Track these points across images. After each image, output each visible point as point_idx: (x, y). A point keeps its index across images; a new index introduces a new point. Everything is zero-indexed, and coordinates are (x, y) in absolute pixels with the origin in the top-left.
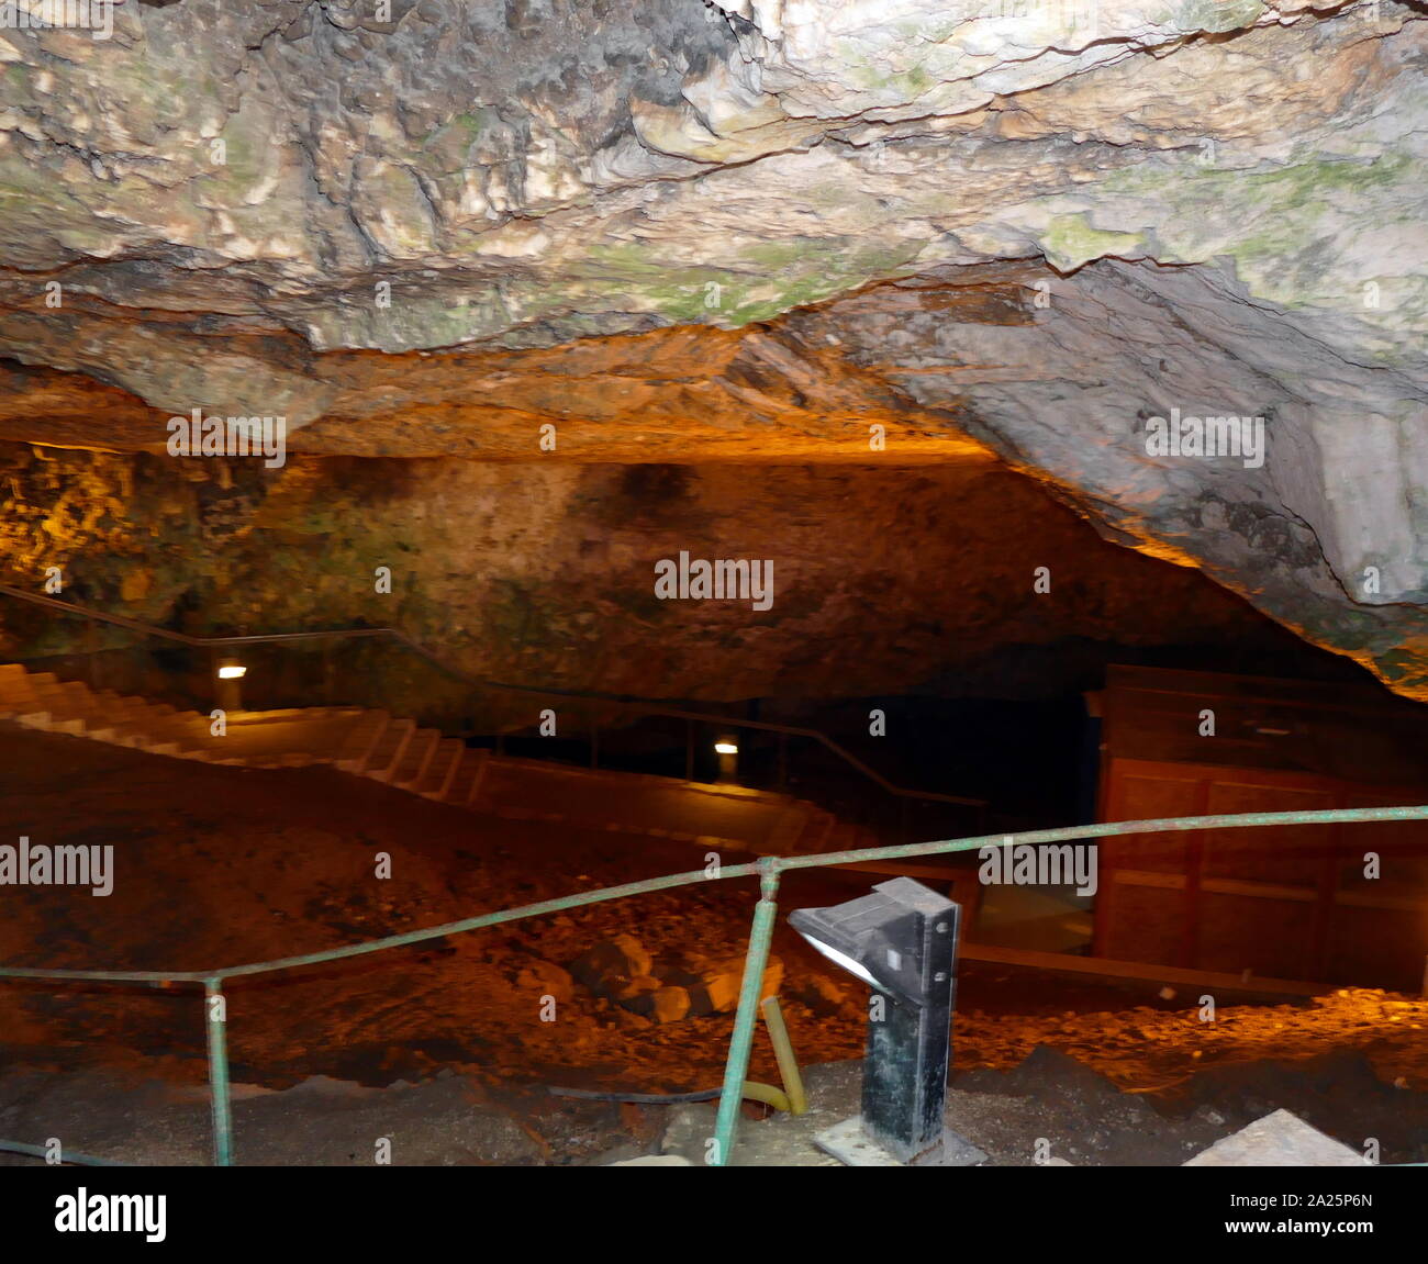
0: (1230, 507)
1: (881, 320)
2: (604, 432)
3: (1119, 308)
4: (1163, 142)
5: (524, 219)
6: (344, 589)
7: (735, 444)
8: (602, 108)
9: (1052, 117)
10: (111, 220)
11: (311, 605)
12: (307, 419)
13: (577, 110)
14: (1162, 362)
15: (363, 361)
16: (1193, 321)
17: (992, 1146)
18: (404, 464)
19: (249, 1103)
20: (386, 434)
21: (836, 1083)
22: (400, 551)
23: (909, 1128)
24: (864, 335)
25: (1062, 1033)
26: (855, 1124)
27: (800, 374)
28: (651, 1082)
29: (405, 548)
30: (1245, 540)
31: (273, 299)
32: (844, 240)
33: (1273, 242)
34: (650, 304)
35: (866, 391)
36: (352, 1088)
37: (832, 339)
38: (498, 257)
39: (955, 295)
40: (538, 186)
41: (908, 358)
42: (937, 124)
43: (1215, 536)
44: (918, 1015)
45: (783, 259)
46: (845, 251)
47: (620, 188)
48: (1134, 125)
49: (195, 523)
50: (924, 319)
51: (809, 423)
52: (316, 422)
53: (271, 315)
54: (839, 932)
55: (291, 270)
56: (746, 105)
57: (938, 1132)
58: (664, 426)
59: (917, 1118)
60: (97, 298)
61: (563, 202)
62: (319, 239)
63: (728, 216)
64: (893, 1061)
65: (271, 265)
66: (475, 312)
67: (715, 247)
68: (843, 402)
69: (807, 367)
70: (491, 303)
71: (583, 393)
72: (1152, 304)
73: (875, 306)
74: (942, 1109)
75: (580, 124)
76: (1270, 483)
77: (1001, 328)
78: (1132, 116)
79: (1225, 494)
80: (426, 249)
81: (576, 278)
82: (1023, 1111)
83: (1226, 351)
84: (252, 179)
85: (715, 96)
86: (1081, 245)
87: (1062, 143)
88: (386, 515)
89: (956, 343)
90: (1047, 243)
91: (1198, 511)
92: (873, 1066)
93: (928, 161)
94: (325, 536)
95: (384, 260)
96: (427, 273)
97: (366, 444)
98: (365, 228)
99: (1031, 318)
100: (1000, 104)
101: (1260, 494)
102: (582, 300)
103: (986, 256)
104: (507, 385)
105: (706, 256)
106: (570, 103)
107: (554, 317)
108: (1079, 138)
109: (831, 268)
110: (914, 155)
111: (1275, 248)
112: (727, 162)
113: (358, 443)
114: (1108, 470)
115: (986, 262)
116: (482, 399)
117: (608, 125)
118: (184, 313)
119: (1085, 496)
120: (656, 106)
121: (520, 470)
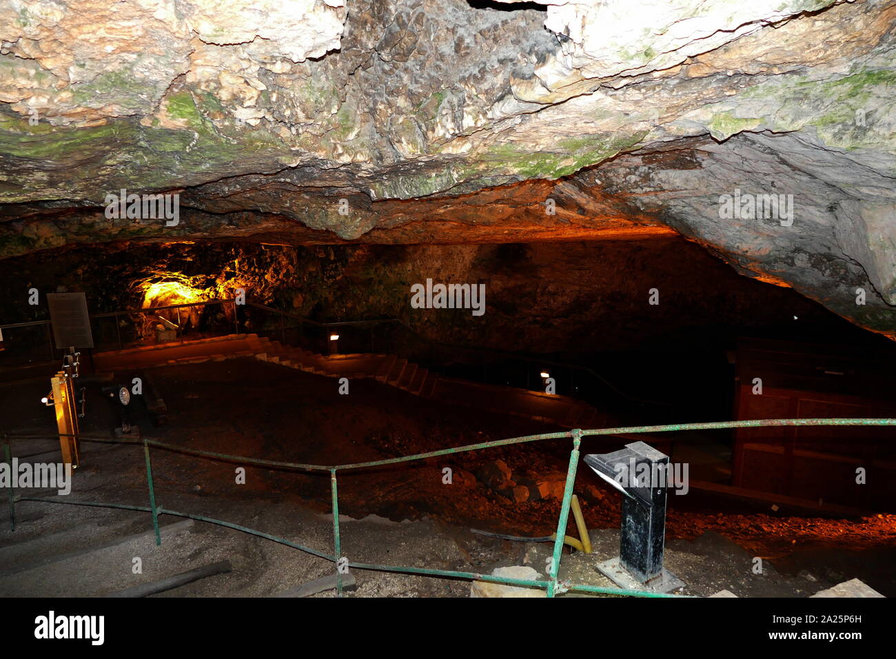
0: (811, 256)
1: (622, 171)
2: (490, 230)
3: (749, 156)
4: (776, 70)
5: (462, 137)
6: (379, 301)
7: (549, 233)
8: (497, 84)
9: (716, 65)
10: (298, 151)
11: (365, 309)
12: (367, 230)
13: (485, 86)
14: (773, 183)
15: (391, 204)
16: (791, 160)
17: (688, 579)
18: (403, 247)
19: (346, 523)
20: (397, 234)
21: (606, 540)
22: (401, 285)
23: (645, 566)
24: (614, 179)
25: (718, 524)
26: (616, 561)
27: (582, 199)
28: (514, 530)
29: (404, 284)
30: (820, 272)
31: (357, 179)
32: (607, 134)
33: (839, 116)
34: (516, 170)
35: (614, 205)
36: (386, 521)
37: (598, 182)
38: (449, 154)
39: (660, 156)
40: (468, 122)
41: (636, 188)
42: (656, 74)
43: (803, 271)
44: (649, 511)
45: (578, 146)
46: (608, 139)
47: (505, 119)
48: (761, 64)
49: (320, 274)
50: (644, 169)
51: (586, 222)
52: (370, 231)
53: (356, 186)
54: (609, 467)
55: (364, 166)
56: (565, 75)
57: (660, 569)
58: (518, 226)
59: (649, 561)
60: (289, 183)
61: (479, 128)
62: (376, 152)
63: (553, 128)
64: (636, 532)
65: (356, 166)
66: (439, 179)
67: (545, 143)
68: (603, 211)
69: (585, 195)
70: (446, 175)
71: (482, 212)
72: (768, 153)
73: (620, 164)
74: (662, 558)
75: (486, 92)
76: (835, 242)
77: (684, 171)
78: (759, 59)
79: (808, 249)
80: (419, 153)
81: (482, 161)
82: (703, 563)
83: (810, 175)
84: (350, 129)
85: (551, 72)
86: (730, 127)
87: (721, 77)
88: (397, 269)
89: (660, 180)
90: (711, 128)
91: (793, 259)
92: (625, 534)
93: (650, 93)
94: (371, 279)
95: (402, 159)
96: (419, 164)
97: (389, 239)
98: (395, 147)
99: (700, 165)
100: (689, 61)
101: (829, 248)
102: (485, 171)
103: (679, 137)
104: (449, 211)
105: (541, 147)
106: (482, 83)
107: (473, 179)
108: (730, 73)
109: (600, 148)
110: (643, 90)
111: (839, 120)
112: (555, 102)
113: (386, 239)
114: (740, 239)
115: (678, 139)
116: (439, 217)
117: (500, 91)
118: (321, 187)
119: (728, 252)
120: (522, 80)
121: (452, 248)
